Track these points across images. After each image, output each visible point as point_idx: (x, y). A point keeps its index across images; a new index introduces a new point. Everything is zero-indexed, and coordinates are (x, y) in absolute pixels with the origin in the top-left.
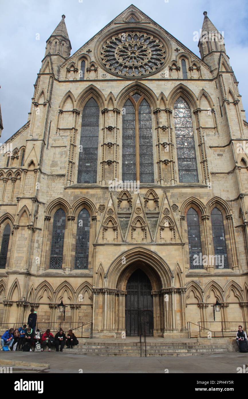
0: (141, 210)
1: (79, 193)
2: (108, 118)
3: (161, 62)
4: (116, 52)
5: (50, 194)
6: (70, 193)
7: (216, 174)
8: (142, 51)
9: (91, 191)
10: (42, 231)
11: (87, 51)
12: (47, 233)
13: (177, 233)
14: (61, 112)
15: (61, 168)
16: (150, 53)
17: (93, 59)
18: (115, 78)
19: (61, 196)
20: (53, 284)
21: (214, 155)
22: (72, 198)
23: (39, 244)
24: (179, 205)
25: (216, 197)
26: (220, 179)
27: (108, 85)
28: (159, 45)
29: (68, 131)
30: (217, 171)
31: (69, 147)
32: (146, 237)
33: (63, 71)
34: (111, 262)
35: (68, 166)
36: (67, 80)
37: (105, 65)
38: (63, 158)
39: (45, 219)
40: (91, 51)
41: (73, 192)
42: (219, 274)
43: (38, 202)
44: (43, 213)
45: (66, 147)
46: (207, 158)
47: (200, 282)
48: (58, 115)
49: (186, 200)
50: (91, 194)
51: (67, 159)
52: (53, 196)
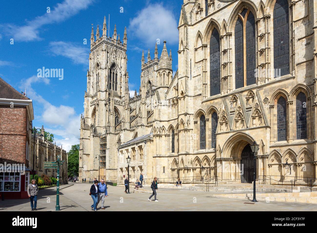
0: (241, 108)
1: (209, 104)
5: (195, 107)
6: (205, 105)
7: (301, 64)
9: (216, 101)
10: (194, 130)
12: (196, 130)
13: (263, 119)
14: (196, 50)
15: (199, 90)
18: (226, 4)
19: (200, 108)
20: (200, 157)
21: (301, 46)
22: (206, 108)
23: (192, 138)
24: (269, 98)
25: (299, 84)
26: (302, 68)
27: (222, 13)
29: (201, 62)
30: (302, 61)
31: (202, 74)
32: (244, 125)
33: (194, 15)
34: (224, 143)
35: (203, 87)
36: (197, 21)
38: (200, 83)
39: (194, 123)
41: (206, 104)
42: (294, 144)
43: (189, 114)
44: (193, 120)
45: (200, 75)
46: (295, 52)
47: (280, 150)
48: (194, 53)
49: (275, 93)
50: (216, 103)
51: (202, 83)
52: (197, 108)
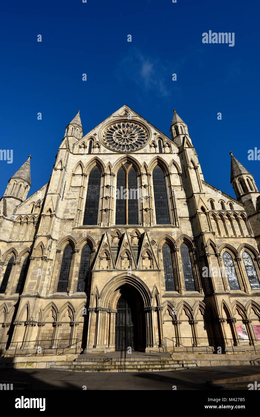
0: (128, 245)
2: (107, 179)
3: (144, 142)
4: (113, 136)
5: (61, 233)
6: (76, 232)
7: (183, 218)
8: (131, 135)
9: (93, 231)
10: (54, 261)
11: (94, 135)
12: (57, 263)
13: (155, 262)
14: (74, 175)
15: (71, 214)
16: (137, 136)
17: (97, 140)
18: (112, 152)
19: (70, 234)
20: (58, 305)
21: (181, 205)
22: (78, 236)
23: (50, 272)
24: (156, 241)
25: (184, 235)
26: (186, 222)
27: (107, 157)
28: (143, 131)
29: (78, 188)
30: (184, 216)
31: (78, 199)
32: (131, 265)
33: (77, 147)
34: (104, 285)
35: (77, 212)
36: (79, 153)
37: (106, 144)
38: (73, 207)
39: (56, 252)
40: (97, 135)
41: (79, 231)
42: (188, 295)
43: (52, 238)
44: (55, 247)
45: (75, 199)
46: (176, 207)
47: (174, 302)
48: (71, 177)
49: (162, 237)
50: (93, 233)
51: (76, 208)
52: (64, 234)
